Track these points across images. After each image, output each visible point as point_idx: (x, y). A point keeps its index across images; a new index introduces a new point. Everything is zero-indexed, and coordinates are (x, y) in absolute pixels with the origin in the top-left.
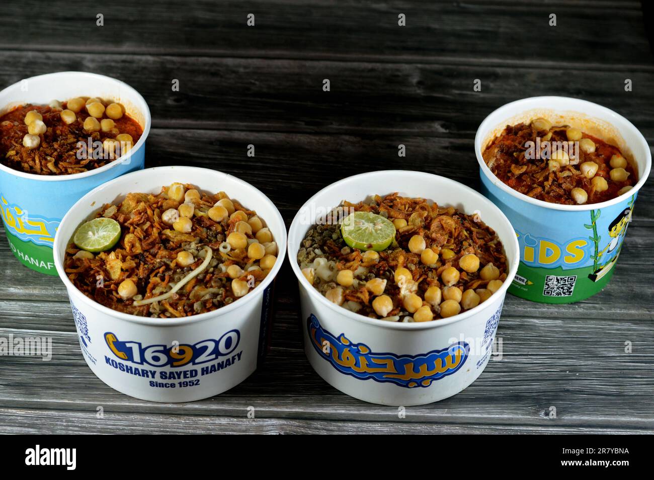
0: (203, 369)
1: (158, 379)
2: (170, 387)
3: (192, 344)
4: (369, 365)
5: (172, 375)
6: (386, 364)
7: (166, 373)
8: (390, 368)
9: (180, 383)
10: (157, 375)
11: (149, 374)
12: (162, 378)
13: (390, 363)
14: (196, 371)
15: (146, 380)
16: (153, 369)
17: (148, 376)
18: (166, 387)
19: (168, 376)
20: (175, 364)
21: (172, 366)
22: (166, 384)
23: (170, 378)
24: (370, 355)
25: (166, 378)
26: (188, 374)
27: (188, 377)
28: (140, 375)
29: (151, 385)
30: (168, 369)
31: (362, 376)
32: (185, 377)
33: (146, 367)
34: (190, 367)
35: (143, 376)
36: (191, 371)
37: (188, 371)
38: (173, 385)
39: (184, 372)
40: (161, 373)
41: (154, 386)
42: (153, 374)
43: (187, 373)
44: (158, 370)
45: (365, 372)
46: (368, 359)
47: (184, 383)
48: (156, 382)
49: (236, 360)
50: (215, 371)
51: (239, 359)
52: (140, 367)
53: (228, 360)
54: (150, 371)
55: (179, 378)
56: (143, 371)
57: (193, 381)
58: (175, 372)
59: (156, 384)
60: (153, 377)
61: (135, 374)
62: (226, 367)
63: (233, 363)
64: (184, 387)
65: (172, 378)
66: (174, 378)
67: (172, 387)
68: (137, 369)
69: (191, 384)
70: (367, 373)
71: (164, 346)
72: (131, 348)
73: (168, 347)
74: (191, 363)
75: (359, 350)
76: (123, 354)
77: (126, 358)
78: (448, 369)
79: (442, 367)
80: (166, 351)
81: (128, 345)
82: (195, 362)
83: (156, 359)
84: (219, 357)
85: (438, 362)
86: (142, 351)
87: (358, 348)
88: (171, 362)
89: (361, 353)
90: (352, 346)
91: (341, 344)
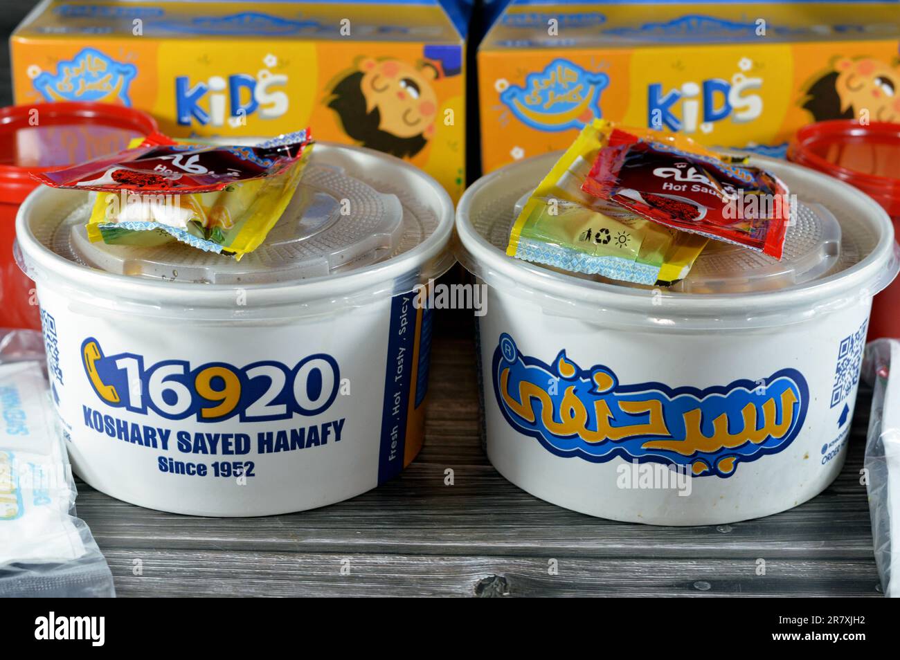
0: (261, 436)
1: (173, 452)
2: (196, 474)
3: (239, 366)
4: (614, 420)
5: (200, 444)
6: (648, 413)
7: (188, 435)
8: (656, 425)
9: (215, 465)
10: (173, 441)
11: (158, 437)
12: (181, 448)
13: (654, 408)
14: (247, 438)
15: (152, 454)
16: (164, 424)
17: (155, 446)
18: (189, 473)
19: (192, 443)
20: (207, 412)
21: (201, 419)
22: (189, 465)
23: (196, 451)
24: (615, 394)
25: (188, 450)
26: (231, 444)
27: (231, 453)
28: (141, 443)
29: (161, 468)
30: (192, 426)
31: (599, 454)
32: (226, 451)
33: (151, 420)
34: (233, 426)
35: (147, 444)
36: (238, 437)
37: (231, 436)
38: (202, 470)
39: (223, 435)
40: (180, 434)
41: (166, 470)
42: (165, 436)
43: (230, 440)
44: (175, 427)
45: (607, 440)
46: (612, 406)
47: (223, 464)
48: (171, 459)
49: (331, 437)
50: (286, 449)
51: (338, 438)
52: (142, 421)
53: (313, 429)
54: (160, 431)
55: (214, 451)
56: (146, 429)
57: (241, 463)
58: (207, 435)
59: (171, 464)
60: (165, 447)
61: (133, 441)
62: (309, 445)
63: (324, 441)
64: (223, 475)
65: (200, 451)
66: (205, 452)
67: (200, 474)
68: (135, 427)
69: (238, 471)
70: (610, 442)
71: (186, 364)
72: (125, 370)
73: (192, 368)
74: (237, 417)
75: (595, 386)
76: (112, 390)
77: (118, 400)
78: (769, 436)
79: (757, 429)
80: (188, 378)
81: (121, 364)
82: (245, 414)
83: (170, 397)
84: (295, 414)
85: (748, 414)
86: (145, 376)
87: (592, 380)
88: (198, 406)
89: (598, 391)
90: (581, 378)
91: (558, 379)
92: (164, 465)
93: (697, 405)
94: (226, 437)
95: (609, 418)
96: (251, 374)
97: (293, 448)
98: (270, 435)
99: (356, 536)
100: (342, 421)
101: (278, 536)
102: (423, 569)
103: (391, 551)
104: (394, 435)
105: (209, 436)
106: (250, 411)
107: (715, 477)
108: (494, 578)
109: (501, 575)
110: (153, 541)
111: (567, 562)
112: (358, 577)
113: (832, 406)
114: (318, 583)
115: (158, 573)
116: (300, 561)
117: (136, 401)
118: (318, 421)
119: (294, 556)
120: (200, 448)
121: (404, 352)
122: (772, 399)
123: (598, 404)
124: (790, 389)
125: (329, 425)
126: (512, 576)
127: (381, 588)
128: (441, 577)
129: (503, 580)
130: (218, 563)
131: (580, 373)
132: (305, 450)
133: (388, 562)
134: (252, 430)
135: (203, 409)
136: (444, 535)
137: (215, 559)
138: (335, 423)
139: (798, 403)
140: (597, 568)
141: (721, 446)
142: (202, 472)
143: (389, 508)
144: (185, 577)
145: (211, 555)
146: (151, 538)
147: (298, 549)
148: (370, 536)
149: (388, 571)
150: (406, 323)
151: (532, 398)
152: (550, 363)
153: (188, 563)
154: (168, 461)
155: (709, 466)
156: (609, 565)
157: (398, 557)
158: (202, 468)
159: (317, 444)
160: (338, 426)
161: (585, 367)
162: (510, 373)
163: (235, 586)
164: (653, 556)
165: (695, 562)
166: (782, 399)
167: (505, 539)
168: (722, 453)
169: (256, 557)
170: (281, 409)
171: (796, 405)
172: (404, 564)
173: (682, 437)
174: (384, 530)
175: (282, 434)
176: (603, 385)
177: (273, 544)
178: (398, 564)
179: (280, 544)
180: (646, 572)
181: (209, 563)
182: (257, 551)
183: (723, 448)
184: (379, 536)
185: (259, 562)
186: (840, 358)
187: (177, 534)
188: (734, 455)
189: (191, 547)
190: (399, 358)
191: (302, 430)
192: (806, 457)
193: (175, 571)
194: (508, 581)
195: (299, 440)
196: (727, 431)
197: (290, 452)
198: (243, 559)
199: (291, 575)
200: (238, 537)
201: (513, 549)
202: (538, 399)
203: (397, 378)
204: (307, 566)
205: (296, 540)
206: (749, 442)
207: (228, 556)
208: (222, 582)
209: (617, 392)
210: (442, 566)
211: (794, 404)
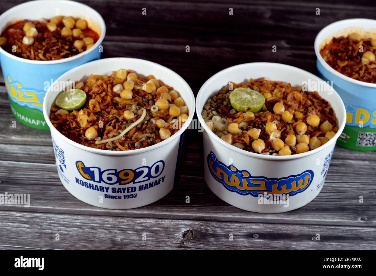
0: (140, 187)
1: (110, 193)
3: (134, 169)
4: (249, 185)
5: (119, 191)
6: (260, 184)
7: (115, 189)
8: (263, 187)
9: (124, 196)
10: (110, 190)
11: (105, 189)
12: (113, 192)
13: (263, 183)
14: (135, 188)
15: (102, 193)
16: (107, 186)
17: (103, 191)
18: (115, 198)
19: (117, 190)
20: (122, 182)
21: (120, 184)
22: (115, 196)
23: (118, 192)
24: (249, 178)
25: (115, 192)
26: (130, 190)
27: (130, 192)
28: (98, 190)
29: (105, 197)
30: (117, 186)
31: (243, 193)
32: (128, 192)
33: (103, 184)
34: (131, 185)
35: (101, 191)
36: (132, 188)
37: (130, 188)
38: (120, 197)
40: (112, 189)
41: (107, 197)
42: (107, 189)
43: (130, 189)
44: (111, 187)
45: (246, 190)
46: (248, 181)
47: (127, 195)
49: (161, 181)
51: (163, 181)
52: (99, 185)
53: (156, 181)
54: (105, 187)
55: (124, 192)
56: (100, 187)
57: (133, 194)
58: (122, 188)
59: (109, 196)
60: (107, 192)
61: (95, 190)
63: (159, 183)
64: (127, 198)
66: (121, 192)
67: (119, 198)
68: (96, 186)
69: (132, 197)
71: (116, 170)
72: (93, 171)
73: (118, 171)
74: (132, 182)
75: (243, 175)
76: (88, 176)
77: (90, 179)
78: (300, 188)
79: (296, 187)
80: (116, 174)
81: (92, 169)
82: (135, 181)
83: (110, 179)
84: (151, 179)
85: (294, 184)
86: (101, 174)
87: (242, 173)
88: (119, 181)
89: (244, 177)
91: (230, 171)
93: (276, 183)
94: (128, 189)
95: (247, 184)
96: (138, 171)
97: (150, 187)
98: (143, 186)
100: (165, 177)
106: (137, 181)
117: (97, 179)
118: (157, 178)
122: (302, 179)
123: (243, 180)
124: (308, 175)
131: (238, 171)
132: (153, 187)
138: (162, 178)
141: (284, 193)
151: (221, 173)
152: (228, 166)
159: (157, 185)
161: (240, 169)
162: (213, 163)
166: (305, 178)
170: (147, 178)
173: (271, 191)
175: (146, 185)
176: (245, 175)
191: (153, 182)
192: (312, 190)
195: (152, 185)
196: (286, 189)
197: (149, 189)
202: (223, 174)
206: (293, 191)
211: (309, 179)
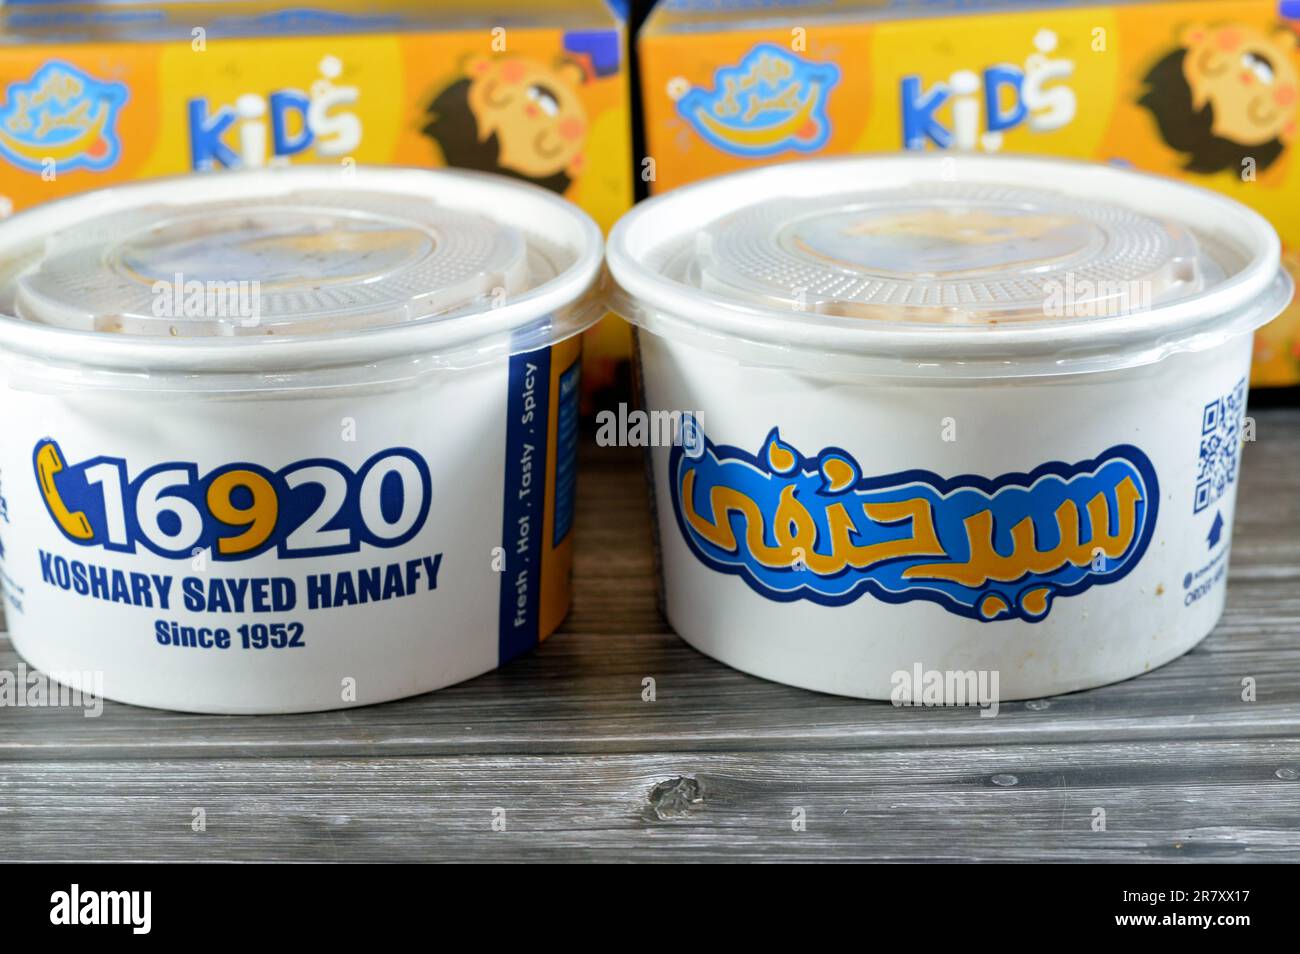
0: (312, 580)
1: (178, 613)
2: (214, 646)
3: (274, 468)
4: (858, 534)
5: (218, 596)
6: (909, 520)
7: (199, 584)
8: (923, 540)
9: (243, 630)
10: (176, 593)
11: (153, 590)
12: (189, 605)
13: (919, 512)
14: (290, 585)
15: (144, 617)
16: (162, 567)
17: (149, 603)
18: (203, 644)
19: (206, 595)
20: (227, 545)
21: (218, 556)
22: (202, 632)
23: (212, 609)
24: (858, 493)
25: (200, 608)
26: (265, 595)
27: (267, 609)
28: (127, 601)
29: (159, 639)
30: (202, 566)
31: (834, 591)
32: (259, 607)
33: (144, 562)
34: (267, 565)
35: (138, 602)
36: (277, 583)
37: (265, 581)
38: (222, 639)
39: (253, 581)
40: (187, 583)
41: (167, 642)
42: (164, 587)
43: (264, 588)
44: (178, 570)
45: (848, 568)
46: (854, 513)
47: (255, 628)
48: (174, 624)
49: (422, 582)
50: (352, 601)
51: (433, 585)
52: (126, 563)
53: (393, 570)
54: (156, 578)
55: (240, 608)
56: (135, 577)
57: (282, 626)
58: (228, 581)
59: (175, 632)
60: (165, 604)
61: (116, 599)
62: (387, 596)
63: (412, 590)
64: (256, 646)
65: (219, 609)
66: (226, 609)
67: (219, 645)
68: (118, 575)
69: (278, 637)
70: (852, 571)
71: (192, 468)
72: (99, 486)
73: (202, 474)
74: (274, 550)
75: (826, 482)
76: (81, 519)
77: (90, 534)
79: (1081, 543)
80: (196, 491)
81: (92, 475)
82: (286, 546)
83: (170, 523)
84: (363, 545)
85: (1065, 518)
86: (130, 492)
87: (822, 474)
88: (214, 535)
89: (832, 490)
90: (804, 471)
91: (769, 476)
92: (166, 634)
93: (983, 505)
94: (258, 583)
95: (851, 532)
96: (294, 480)
97: (364, 600)
98: (326, 578)
99: (463, 733)
100: (438, 558)
101: (343, 737)
102: (569, 772)
103: (517, 750)
104: (521, 585)
105: (231, 582)
106: (294, 541)
107: (1018, 621)
108: (679, 781)
109: (691, 776)
110: (149, 749)
111: (792, 756)
112: (467, 787)
113: (1196, 511)
114: (402, 796)
115: (154, 790)
116: (376, 767)
117: (117, 532)
118: (400, 556)
119: (367, 763)
120: (219, 604)
121: (531, 453)
122: (1101, 493)
123: (831, 511)
124: (1128, 477)
125: (417, 563)
126: (706, 777)
127: (501, 799)
128: (595, 782)
129: (694, 783)
130: (248, 775)
131: (803, 463)
132: (382, 603)
133: (513, 764)
134: (299, 571)
135: (221, 540)
136: (600, 727)
137: (243, 770)
138: (427, 560)
139: (1143, 502)
140: (840, 762)
141: (1026, 571)
142: (223, 643)
143: (517, 694)
144: (195, 794)
145: (237, 764)
146: (145, 745)
147: (373, 752)
148: (485, 733)
149: (514, 777)
150: (533, 406)
151: (732, 512)
152: (755, 453)
153: (201, 776)
154: (170, 627)
155: (1010, 604)
156: (860, 758)
157: (528, 758)
158: (222, 635)
159: (400, 593)
160: (433, 565)
161: (809, 452)
162: (696, 478)
163: (273, 803)
164: (927, 744)
165: (992, 750)
166: (1117, 494)
167: (696, 729)
168: (1027, 583)
169: (308, 765)
170: (342, 537)
171: (1140, 505)
172: (537, 767)
173: (964, 558)
174: (508, 725)
175: (344, 577)
176: (839, 479)
177: (336, 748)
178: (529, 766)
179: (346, 747)
180: (915, 765)
181: (235, 774)
182: (310, 757)
183: (1028, 574)
184: (500, 732)
185: (313, 771)
186: (1204, 433)
187: (186, 738)
188: (1048, 585)
189: (207, 754)
190: (523, 461)
191: (376, 571)
192: (1160, 591)
193: (181, 788)
194: (700, 784)
195: (372, 586)
196: (1033, 546)
197: (359, 606)
198: (287, 769)
199: (362, 786)
200: (280, 740)
201: (708, 742)
202: (739, 513)
203: (522, 494)
204: (386, 774)
205: (370, 742)
206: (1068, 564)
207: (264, 765)
208: (254, 799)
209: (860, 489)
210: (598, 768)
211: (1137, 503)
